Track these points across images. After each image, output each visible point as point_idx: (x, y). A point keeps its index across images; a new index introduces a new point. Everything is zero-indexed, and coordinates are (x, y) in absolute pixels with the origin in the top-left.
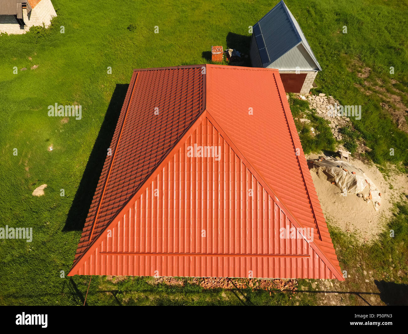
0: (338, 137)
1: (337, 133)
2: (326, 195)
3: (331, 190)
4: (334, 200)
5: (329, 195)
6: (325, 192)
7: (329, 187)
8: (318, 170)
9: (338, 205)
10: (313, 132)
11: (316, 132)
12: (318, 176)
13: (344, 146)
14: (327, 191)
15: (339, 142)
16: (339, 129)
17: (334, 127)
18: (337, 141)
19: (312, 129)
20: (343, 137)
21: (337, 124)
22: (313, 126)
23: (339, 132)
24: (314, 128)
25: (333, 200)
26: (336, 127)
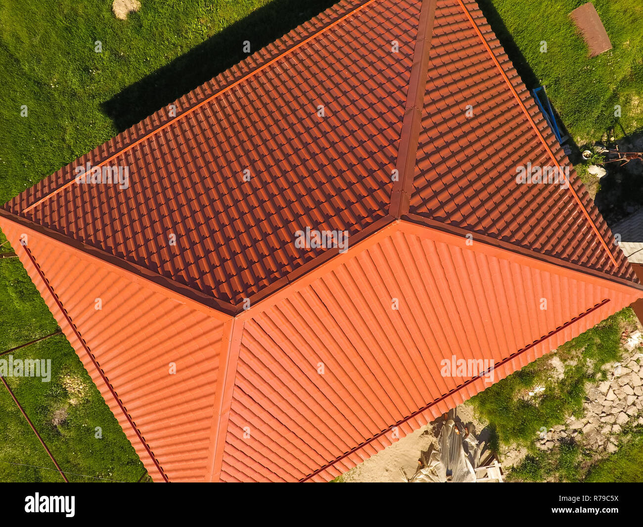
0: (548, 441)
1: (556, 437)
2: (394, 454)
3: (406, 460)
4: (392, 469)
5: (397, 459)
6: (398, 451)
7: (410, 456)
8: (431, 434)
9: (385, 476)
10: (531, 394)
11: (535, 397)
12: (423, 434)
13: (527, 458)
14: (403, 454)
15: (532, 446)
16: (572, 438)
17: (573, 427)
18: (533, 443)
19: (540, 389)
20: (552, 450)
21: (585, 431)
22: (549, 389)
23: (562, 440)
24: (546, 391)
25: (391, 467)
26: (575, 431)
